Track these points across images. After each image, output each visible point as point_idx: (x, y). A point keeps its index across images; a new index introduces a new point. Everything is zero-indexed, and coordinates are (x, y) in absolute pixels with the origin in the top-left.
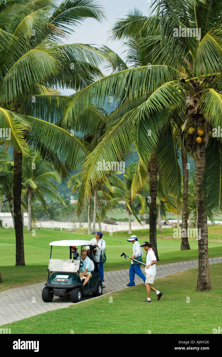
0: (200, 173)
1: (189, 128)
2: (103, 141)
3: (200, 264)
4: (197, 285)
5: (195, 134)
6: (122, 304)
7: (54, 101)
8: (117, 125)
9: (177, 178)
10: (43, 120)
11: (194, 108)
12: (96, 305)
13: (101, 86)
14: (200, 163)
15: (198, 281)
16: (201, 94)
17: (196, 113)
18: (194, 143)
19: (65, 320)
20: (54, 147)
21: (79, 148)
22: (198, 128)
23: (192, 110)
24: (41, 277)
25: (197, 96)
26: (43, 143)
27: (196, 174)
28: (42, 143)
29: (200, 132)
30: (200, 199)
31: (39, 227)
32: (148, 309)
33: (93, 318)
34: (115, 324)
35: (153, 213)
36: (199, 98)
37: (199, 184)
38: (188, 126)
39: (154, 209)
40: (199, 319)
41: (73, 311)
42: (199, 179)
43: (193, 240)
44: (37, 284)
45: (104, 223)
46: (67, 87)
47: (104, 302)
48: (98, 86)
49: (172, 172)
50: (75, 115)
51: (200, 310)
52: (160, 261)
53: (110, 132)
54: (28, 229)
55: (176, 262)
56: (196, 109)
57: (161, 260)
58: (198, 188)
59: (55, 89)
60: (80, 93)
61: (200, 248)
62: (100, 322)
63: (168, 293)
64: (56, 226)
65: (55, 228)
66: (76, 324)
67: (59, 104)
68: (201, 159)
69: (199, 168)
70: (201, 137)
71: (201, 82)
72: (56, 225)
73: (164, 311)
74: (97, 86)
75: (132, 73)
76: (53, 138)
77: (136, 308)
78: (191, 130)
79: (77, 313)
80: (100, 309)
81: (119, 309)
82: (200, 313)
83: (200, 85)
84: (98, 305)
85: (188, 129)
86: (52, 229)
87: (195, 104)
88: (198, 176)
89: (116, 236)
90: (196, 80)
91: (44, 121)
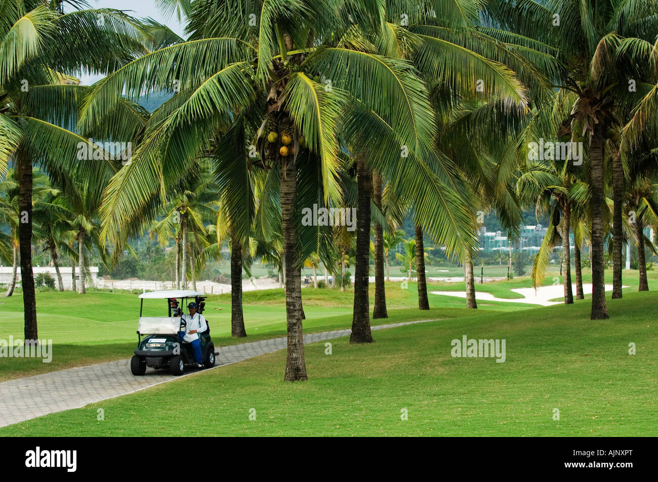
0: (287, 202)
1: (269, 133)
2: (136, 155)
3: (290, 340)
4: (286, 373)
5: (278, 143)
6: (166, 402)
7: (70, 94)
8: (158, 130)
9: (247, 210)
10: (53, 123)
11: (277, 102)
12: (126, 403)
13: (135, 70)
14: (287, 186)
15: (287, 366)
16: (286, 81)
17: (279, 110)
18: (278, 156)
19: (71, 426)
20: (68, 166)
21: (105, 167)
22: (283, 133)
23: (274, 106)
24: (57, 362)
25: (281, 84)
26: (52, 159)
27: (282, 204)
28: (50, 159)
29: (286, 139)
30: (289, 242)
31: (111, 288)
32: (205, 408)
33: (115, 423)
34: (146, 432)
35: (237, 264)
36: (284, 87)
37: (287, 218)
38: (267, 130)
39: (237, 258)
40: (276, 423)
41: (88, 414)
42: (286, 210)
43: (336, 306)
44: (50, 373)
45: (213, 281)
46: (95, 72)
47: (139, 399)
48: (132, 71)
49: (239, 201)
50: (97, 116)
51: (282, 409)
52: (248, 337)
53: (148, 141)
54: (80, 292)
55: (271, 338)
56: (280, 104)
57: (249, 335)
58: (285, 224)
59: (78, 76)
60: (104, 81)
61: (289, 316)
62: (125, 430)
63: (241, 385)
64: (136, 287)
65: (135, 290)
66: (86, 433)
67: (78, 99)
68: (289, 179)
69: (285, 194)
70: (287, 146)
71: (285, 63)
72: (137, 285)
73: (226, 412)
74: (130, 71)
75: (182, 51)
76: (67, 151)
77: (187, 408)
78: (272, 137)
79: (93, 415)
80: (130, 409)
81: (160, 410)
82: (281, 414)
83: (285, 68)
84: (130, 404)
85: (267, 135)
86: (129, 291)
87: (278, 96)
88: (284, 206)
89: (218, 301)
90: (280, 59)
91: (54, 125)
